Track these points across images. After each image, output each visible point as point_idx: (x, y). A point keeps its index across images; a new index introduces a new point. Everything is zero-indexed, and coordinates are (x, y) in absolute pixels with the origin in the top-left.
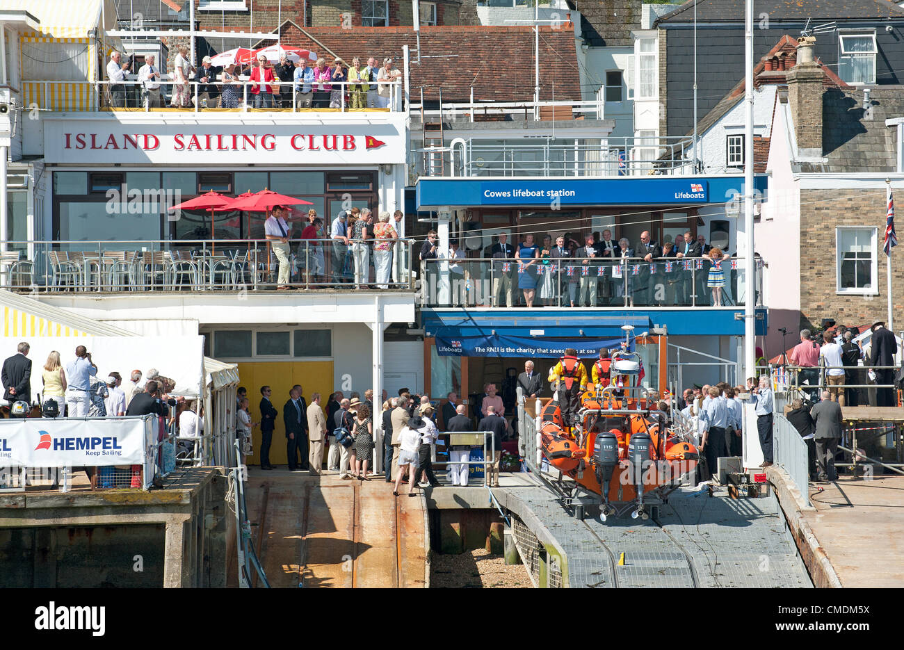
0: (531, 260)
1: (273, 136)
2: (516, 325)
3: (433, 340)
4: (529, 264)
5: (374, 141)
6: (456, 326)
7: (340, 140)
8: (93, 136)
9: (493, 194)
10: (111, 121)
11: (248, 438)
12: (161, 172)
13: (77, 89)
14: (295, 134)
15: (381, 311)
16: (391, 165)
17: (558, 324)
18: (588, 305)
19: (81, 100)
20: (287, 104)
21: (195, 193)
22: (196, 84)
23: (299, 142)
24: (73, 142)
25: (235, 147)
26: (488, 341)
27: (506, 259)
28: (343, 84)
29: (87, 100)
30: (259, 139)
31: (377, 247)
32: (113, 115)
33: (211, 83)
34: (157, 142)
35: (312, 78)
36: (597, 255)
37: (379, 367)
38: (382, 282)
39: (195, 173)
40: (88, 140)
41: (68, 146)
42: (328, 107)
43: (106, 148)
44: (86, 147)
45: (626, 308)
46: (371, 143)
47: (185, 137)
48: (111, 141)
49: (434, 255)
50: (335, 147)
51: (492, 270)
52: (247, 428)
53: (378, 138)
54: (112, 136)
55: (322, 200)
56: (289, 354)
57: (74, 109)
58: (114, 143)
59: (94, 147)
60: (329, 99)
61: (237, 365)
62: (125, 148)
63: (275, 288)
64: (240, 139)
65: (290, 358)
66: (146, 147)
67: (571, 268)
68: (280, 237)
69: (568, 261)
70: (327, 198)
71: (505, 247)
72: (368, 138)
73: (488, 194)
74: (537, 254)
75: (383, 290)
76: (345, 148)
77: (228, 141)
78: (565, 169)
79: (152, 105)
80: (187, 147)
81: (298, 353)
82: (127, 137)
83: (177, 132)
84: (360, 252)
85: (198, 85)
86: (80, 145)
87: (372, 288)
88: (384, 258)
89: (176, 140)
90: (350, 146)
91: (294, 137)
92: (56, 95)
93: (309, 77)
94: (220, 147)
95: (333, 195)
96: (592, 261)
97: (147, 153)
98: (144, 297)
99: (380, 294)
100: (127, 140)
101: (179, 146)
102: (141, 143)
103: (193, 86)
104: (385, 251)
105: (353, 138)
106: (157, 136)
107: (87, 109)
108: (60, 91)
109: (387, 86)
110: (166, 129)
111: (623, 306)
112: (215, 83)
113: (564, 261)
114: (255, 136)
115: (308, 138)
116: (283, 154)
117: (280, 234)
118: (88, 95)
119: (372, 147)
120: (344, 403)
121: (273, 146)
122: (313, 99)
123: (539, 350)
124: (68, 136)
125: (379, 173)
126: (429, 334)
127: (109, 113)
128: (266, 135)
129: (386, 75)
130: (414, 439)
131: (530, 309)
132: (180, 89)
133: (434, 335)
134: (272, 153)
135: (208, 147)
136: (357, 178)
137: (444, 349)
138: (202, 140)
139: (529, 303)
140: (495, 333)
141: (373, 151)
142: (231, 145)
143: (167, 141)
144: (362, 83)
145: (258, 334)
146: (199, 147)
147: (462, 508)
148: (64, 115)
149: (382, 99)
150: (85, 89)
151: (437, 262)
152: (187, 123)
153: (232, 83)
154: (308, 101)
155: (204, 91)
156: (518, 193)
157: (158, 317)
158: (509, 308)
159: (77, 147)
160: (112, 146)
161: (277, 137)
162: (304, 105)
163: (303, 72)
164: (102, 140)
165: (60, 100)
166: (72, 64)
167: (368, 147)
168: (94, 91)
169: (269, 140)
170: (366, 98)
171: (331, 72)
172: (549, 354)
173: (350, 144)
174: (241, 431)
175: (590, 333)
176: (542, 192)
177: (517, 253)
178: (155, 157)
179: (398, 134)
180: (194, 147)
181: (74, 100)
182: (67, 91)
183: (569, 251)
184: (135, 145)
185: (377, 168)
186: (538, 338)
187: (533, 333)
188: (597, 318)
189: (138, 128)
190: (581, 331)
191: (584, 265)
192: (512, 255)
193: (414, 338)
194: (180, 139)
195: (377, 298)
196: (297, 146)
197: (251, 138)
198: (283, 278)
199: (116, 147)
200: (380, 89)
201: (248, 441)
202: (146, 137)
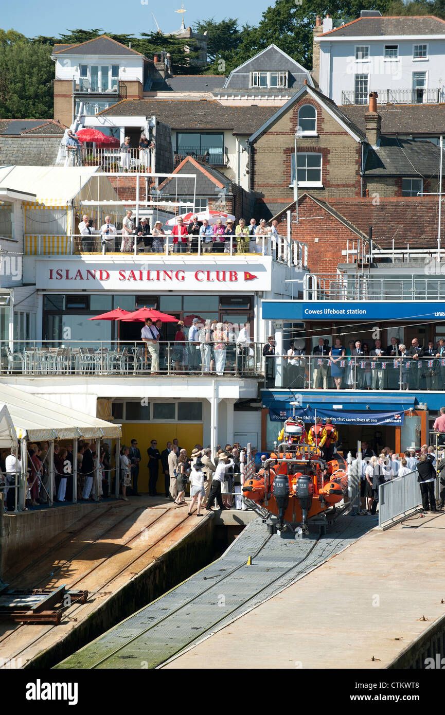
0: (339, 357)
1: (183, 272)
2: (323, 401)
3: (267, 410)
4: (337, 360)
5: (250, 275)
6: (283, 402)
7: (228, 274)
8: (67, 271)
9: (311, 312)
10: (79, 261)
11: (128, 475)
12: (113, 296)
13: (60, 240)
14: (198, 270)
15: (216, 390)
16: (263, 291)
17: (352, 401)
18: (378, 389)
19: (62, 247)
20: (195, 250)
21: (134, 310)
22: (136, 236)
23: (200, 275)
24: (55, 275)
25: (158, 279)
26: (304, 411)
27: (322, 356)
28: (231, 237)
29: (66, 248)
30: (174, 273)
31: (215, 347)
32: (81, 257)
33: (145, 236)
34: (108, 275)
35: (211, 232)
36: (383, 354)
37: (215, 428)
38: (219, 371)
39: (134, 296)
40: (64, 274)
41: (51, 278)
42: (223, 252)
43: (75, 279)
44: (63, 278)
45: (400, 391)
46: (248, 277)
47: (126, 271)
48: (78, 275)
49: (272, 353)
50: (224, 279)
51: (310, 364)
52: (127, 468)
53: (252, 273)
54: (79, 271)
55: (217, 315)
56: (174, 418)
57: (58, 253)
58: (81, 276)
59: (67, 278)
60: (224, 246)
61: (121, 425)
62: (88, 279)
63: (149, 373)
64: (162, 274)
65: (175, 421)
66: (101, 278)
67: (363, 363)
68: (151, 339)
69: (363, 358)
70: (220, 313)
71: (322, 348)
72: (246, 273)
73: (307, 311)
74: (343, 353)
75: (220, 376)
76: (231, 279)
77: (154, 274)
78: (402, 295)
79: (107, 250)
80: (127, 279)
81: (179, 419)
82: (88, 271)
83: (121, 268)
84: (204, 350)
85: (137, 237)
86: (59, 277)
87: (213, 374)
88: (220, 354)
89: (120, 274)
90: (234, 278)
91: (197, 273)
92: (47, 244)
93: (209, 232)
94: (149, 279)
95: (224, 312)
96: (379, 358)
97: (102, 282)
98: (62, 378)
99: (216, 379)
100: (89, 274)
101: (122, 278)
102: (98, 276)
103: (134, 238)
104: (220, 350)
105: (236, 274)
106: (109, 272)
107: (66, 253)
108: (49, 241)
109: (261, 238)
110: (114, 267)
111: (399, 389)
112: (148, 236)
113: (359, 358)
114: (171, 271)
115: (206, 273)
116: (190, 284)
117: (151, 337)
118: (67, 243)
119: (248, 279)
120: (182, 452)
121: (183, 278)
122: (213, 246)
123: (339, 419)
124: (51, 271)
125: (255, 296)
126: (264, 406)
127: (79, 256)
128: (178, 271)
129: (261, 231)
130: (200, 477)
131: (338, 390)
132: (127, 240)
133: (268, 407)
134: (183, 283)
135: (141, 278)
136: (241, 300)
137: (275, 417)
138: (137, 274)
139: (338, 387)
140: (309, 407)
141: (249, 282)
142: (156, 277)
143: (114, 274)
144: (244, 236)
145: (155, 404)
146: (135, 279)
147: (239, 524)
148: (49, 257)
149: (258, 247)
150: (65, 240)
151: (274, 357)
152: (127, 262)
153: (159, 236)
154: (209, 248)
155: (141, 241)
156: (328, 311)
157: (71, 392)
158: (325, 390)
159: (57, 279)
160: (79, 278)
161: (186, 272)
162: (206, 251)
163: (206, 229)
164: (73, 274)
165: (49, 247)
166: (57, 223)
167: (246, 279)
168: (70, 241)
169: (181, 274)
170: (247, 247)
171: (225, 228)
172: (345, 422)
173: (234, 277)
174: (124, 469)
175: (373, 408)
176: (344, 311)
177: (330, 352)
178: (107, 285)
179: (266, 271)
180: (132, 279)
181: (58, 247)
182: (53, 241)
183: (364, 352)
184: (94, 277)
185: (253, 294)
186: (338, 410)
187: (335, 407)
188: (380, 397)
189: (96, 266)
190: (367, 406)
191: (374, 361)
192: (327, 353)
193: (256, 409)
194: (123, 273)
195: (213, 381)
196: (199, 279)
197: (169, 273)
198: (154, 367)
199: (82, 278)
200: (257, 240)
201: (128, 477)
202: (101, 271)
